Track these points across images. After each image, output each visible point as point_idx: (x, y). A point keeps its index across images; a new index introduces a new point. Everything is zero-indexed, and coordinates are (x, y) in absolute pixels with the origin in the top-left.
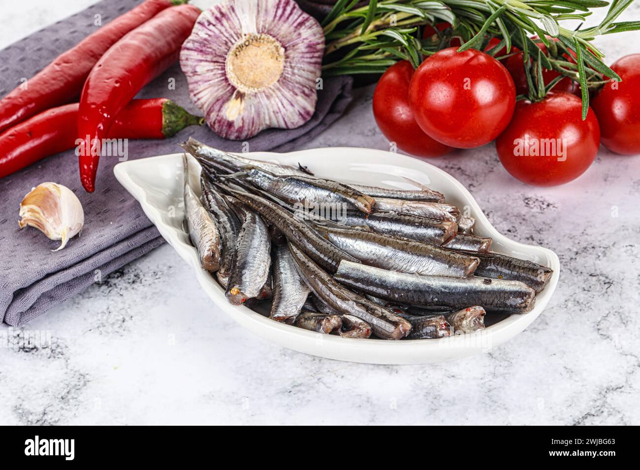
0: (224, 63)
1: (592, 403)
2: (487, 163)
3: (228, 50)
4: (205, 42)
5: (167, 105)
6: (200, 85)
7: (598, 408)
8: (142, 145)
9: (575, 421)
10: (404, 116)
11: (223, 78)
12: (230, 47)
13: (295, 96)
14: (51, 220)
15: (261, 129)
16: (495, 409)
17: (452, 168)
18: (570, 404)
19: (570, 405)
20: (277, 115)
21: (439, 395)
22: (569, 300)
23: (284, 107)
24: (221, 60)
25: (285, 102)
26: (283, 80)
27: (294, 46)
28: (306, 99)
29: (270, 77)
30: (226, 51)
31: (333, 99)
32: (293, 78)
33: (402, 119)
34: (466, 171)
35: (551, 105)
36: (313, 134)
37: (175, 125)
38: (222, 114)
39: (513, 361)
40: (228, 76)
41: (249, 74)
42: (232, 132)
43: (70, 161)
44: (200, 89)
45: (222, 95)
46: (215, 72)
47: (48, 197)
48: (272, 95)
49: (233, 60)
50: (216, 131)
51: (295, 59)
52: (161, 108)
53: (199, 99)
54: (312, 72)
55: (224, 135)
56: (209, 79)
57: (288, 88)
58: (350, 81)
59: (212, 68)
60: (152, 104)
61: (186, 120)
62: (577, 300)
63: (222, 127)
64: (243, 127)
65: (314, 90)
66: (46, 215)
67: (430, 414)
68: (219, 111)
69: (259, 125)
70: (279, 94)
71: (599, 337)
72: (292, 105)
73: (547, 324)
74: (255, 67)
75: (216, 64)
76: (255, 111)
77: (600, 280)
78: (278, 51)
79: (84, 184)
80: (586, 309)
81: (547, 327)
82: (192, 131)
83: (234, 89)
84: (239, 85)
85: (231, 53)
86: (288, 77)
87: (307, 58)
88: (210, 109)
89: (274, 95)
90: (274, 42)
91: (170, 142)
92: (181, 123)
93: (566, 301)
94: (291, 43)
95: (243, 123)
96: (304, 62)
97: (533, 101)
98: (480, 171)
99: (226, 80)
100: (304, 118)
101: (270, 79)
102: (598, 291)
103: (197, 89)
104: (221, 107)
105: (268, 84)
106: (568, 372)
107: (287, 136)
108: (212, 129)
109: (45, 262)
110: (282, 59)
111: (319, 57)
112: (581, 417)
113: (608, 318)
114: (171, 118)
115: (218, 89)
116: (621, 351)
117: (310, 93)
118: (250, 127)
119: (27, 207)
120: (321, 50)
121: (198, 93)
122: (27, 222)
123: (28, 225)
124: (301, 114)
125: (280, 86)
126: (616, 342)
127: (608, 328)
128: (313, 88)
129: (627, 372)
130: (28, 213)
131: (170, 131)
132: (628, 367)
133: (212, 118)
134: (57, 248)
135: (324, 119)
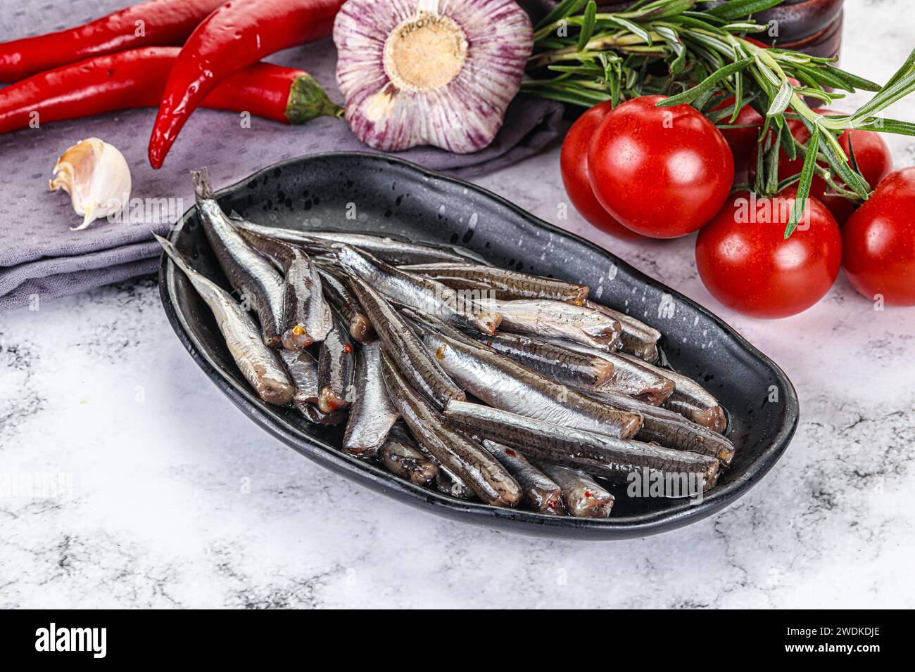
0: (384, 43)
3: (394, 27)
4: (368, 9)
5: (301, 81)
6: (348, 64)
11: (378, 62)
12: (397, 24)
13: (467, 110)
14: (80, 188)
15: (414, 142)
16: (526, 590)
17: (644, 259)
20: (438, 129)
21: (465, 551)
23: (448, 121)
24: (380, 37)
25: (451, 115)
26: (456, 85)
27: (482, 43)
28: (480, 119)
29: (440, 77)
30: (391, 27)
31: (529, 128)
32: (471, 85)
34: (659, 268)
36: (488, 167)
37: (303, 110)
40: (385, 62)
41: (414, 66)
42: (371, 137)
44: (348, 68)
45: (370, 85)
46: (370, 51)
47: (88, 157)
48: (435, 101)
49: (397, 42)
50: (354, 130)
51: (481, 61)
52: (292, 82)
53: (343, 82)
54: (501, 85)
55: (362, 139)
56: (361, 58)
57: (459, 96)
58: (559, 110)
59: (367, 45)
60: (284, 76)
61: (322, 107)
63: (360, 127)
64: (386, 133)
65: (498, 110)
66: (78, 179)
68: (360, 104)
69: (411, 137)
70: (445, 102)
71: (712, 532)
72: (459, 121)
74: (424, 58)
75: (373, 41)
76: (407, 117)
78: (458, 44)
79: (150, 155)
82: (329, 124)
83: (387, 79)
84: (395, 77)
85: (395, 31)
86: (464, 83)
87: (498, 63)
88: (351, 99)
89: (438, 102)
90: (457, 31)
91: (293, 130)
92: (314, 109)
94: (480, 38)
95: (387, 129)
96: (492, 67)
98: (679, 273)
99: (381, 65)
100: (473, 142)
101: (439, 80)
103: (344, 69)
104: (363, 99)
105: (434, 85)
106: (647, 566)
107: (450, 160)
108: (350, 125)
109: (48, 240)
110: (463, 57)
111: (517, 66)
113: (738, 513)
114: (300, 99)
115: (368, 75)
116: (730, 559)
117: (490, 111)
118: (396, 136)
119: (66, 164)
120: (524, 58)
121: (344, 74)
122: (60, 184)
123: (61, 188)
124: (469, 136)
125: (450, 91)
126: (731, 546)
127: (730, 525)
128: (497, 106)
129: (723, 588)
130: (63, 173)
131: (295, 115)
132: (728, 583)
133: (351, 110)
134: (78, 226)
135: (508, 152)
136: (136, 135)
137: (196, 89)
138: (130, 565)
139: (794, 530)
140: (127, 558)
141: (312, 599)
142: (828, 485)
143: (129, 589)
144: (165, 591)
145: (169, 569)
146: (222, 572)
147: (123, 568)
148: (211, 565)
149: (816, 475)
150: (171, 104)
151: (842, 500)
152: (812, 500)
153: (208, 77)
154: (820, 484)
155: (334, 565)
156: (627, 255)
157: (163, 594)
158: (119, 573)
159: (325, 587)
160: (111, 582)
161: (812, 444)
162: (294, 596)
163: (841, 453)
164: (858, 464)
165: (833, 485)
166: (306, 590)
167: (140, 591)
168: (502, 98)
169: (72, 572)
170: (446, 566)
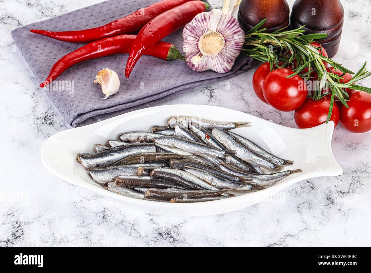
0: (199, 39)
1: (279, 239)
3: (202, 35)
4: (194, 28)
5: (172, 48)
6: (187, 44)
7: (281, 242)
8: (157, 61)
11: (197, 45)
12: (203, 34)
13: (224, 62)
14: (105, 86)
15: (206, 69)
16: (241, 229)
17: (277, 112)
18: (271, 236)
20: (214, 67)
22: (294, 190)
23: (218, 65)
24: (198, 38)
25: (219, 63)
26: (221, 54)
27: (229, 41)
28: (228, 64)
29: (216, 51)
30: (201, 34)
31: (242, 65)
32: (225, 54)
34: (282, 116)
36: (229, 77)
37: (172, 57)
38: (191, 60)
39: (259, 209)
40: (199, 45)
41: (208, 47)
42: (193, 68)
44: (187, 46)
45: (194, 52)
46: (194, 42)
47: (107, 76)
48: (214, 58)
49: (203, 39)
50: (188, 65)
51: (229, 46)
52: (169, 48)
53: (185, 50)
54: (234, 53)
55: (190, 68)
56: (191, 44)
57: (222, 57)
58: (251, 61)
59: (193, 40)
60: (166, 46)
61: (178, 57)
63: (190, 65)
64: (198, 68)
65: (233, 61)
66: (104, 83)
68: (190, 58)
70: (217, 59)
71: (297, 210)
72: (221, 65)
74: (211, 45)
75: (195, 39)
76: (205, 63)
77: (310, 185)
78: (222, 41)
79: (125, 74)
80: (298, 197)
82: (180, 61)
83: (199, 51)
84: (202, 50)
85: (202, 36)
86: (223, 53)
87: (234, 47)
88: (187, 56)
89: (215, 59)
90: (222, 37)
91: (169, 63)
92: (175, 57)
93: (292, 190)
94: (229, 40)
95: (198, 66)
96: (232, 48)
99: (198, 46)
100: (225, 71)
101: (215, 52)
102: (307, 190)
104: (192, 57)
105: (214, 54)
106: (277, 222)
107: (217, 75)
109: (95, 104)
110: (223, 45)
111: (240, 48)
112: (272, 244)
113: (304, 204)
114: (172, 54)
115: (193, 49)
116: (302, 220)
117: (231, 62)
118: (201, 69)
119: (99, 76)
120: (242, 45)
121: (185, 47)
122: (97, 82)
123: (98, 83)
124: (224, 69)
125: (219, 56)
126: (302, 216)
127: (302, 208)
128: (233, 60)
129: (300, 230)
130: (99, 78)
131: (170, 59)
132: (301, 228)
133: (188, 60)
134: (104, 98)
135: (235, 72)
136: (120, 63)
137: (140, 53)
138: (124, 219)
139: (321, 211)
140: (123, 216)
141: (178, 232)
142: (332, 196)
143: (124, 227)
144: (135, 228)
145: (135, 220)
146: (151, 222)
147: (122, 220)
148: (148, 219)
149: (328, 192)
150: (132, 57)
151: (336, 201)
152: (327, 201)
153: (143, 49)
154: (330, 195)
155: (184, 220)
156: (272, 110)
157: (134, 229)
158: (121, 222)
159: (182, 228)
160: (118, 225)
161: (327, 181)
162: (172, 231)
163: (336, 185)
164: (342, 189)
165: (334, 196)
166: (176, 229)
167: (127, 228)
168: (235, 57)
169: (107, 221)
170: (217, 221)
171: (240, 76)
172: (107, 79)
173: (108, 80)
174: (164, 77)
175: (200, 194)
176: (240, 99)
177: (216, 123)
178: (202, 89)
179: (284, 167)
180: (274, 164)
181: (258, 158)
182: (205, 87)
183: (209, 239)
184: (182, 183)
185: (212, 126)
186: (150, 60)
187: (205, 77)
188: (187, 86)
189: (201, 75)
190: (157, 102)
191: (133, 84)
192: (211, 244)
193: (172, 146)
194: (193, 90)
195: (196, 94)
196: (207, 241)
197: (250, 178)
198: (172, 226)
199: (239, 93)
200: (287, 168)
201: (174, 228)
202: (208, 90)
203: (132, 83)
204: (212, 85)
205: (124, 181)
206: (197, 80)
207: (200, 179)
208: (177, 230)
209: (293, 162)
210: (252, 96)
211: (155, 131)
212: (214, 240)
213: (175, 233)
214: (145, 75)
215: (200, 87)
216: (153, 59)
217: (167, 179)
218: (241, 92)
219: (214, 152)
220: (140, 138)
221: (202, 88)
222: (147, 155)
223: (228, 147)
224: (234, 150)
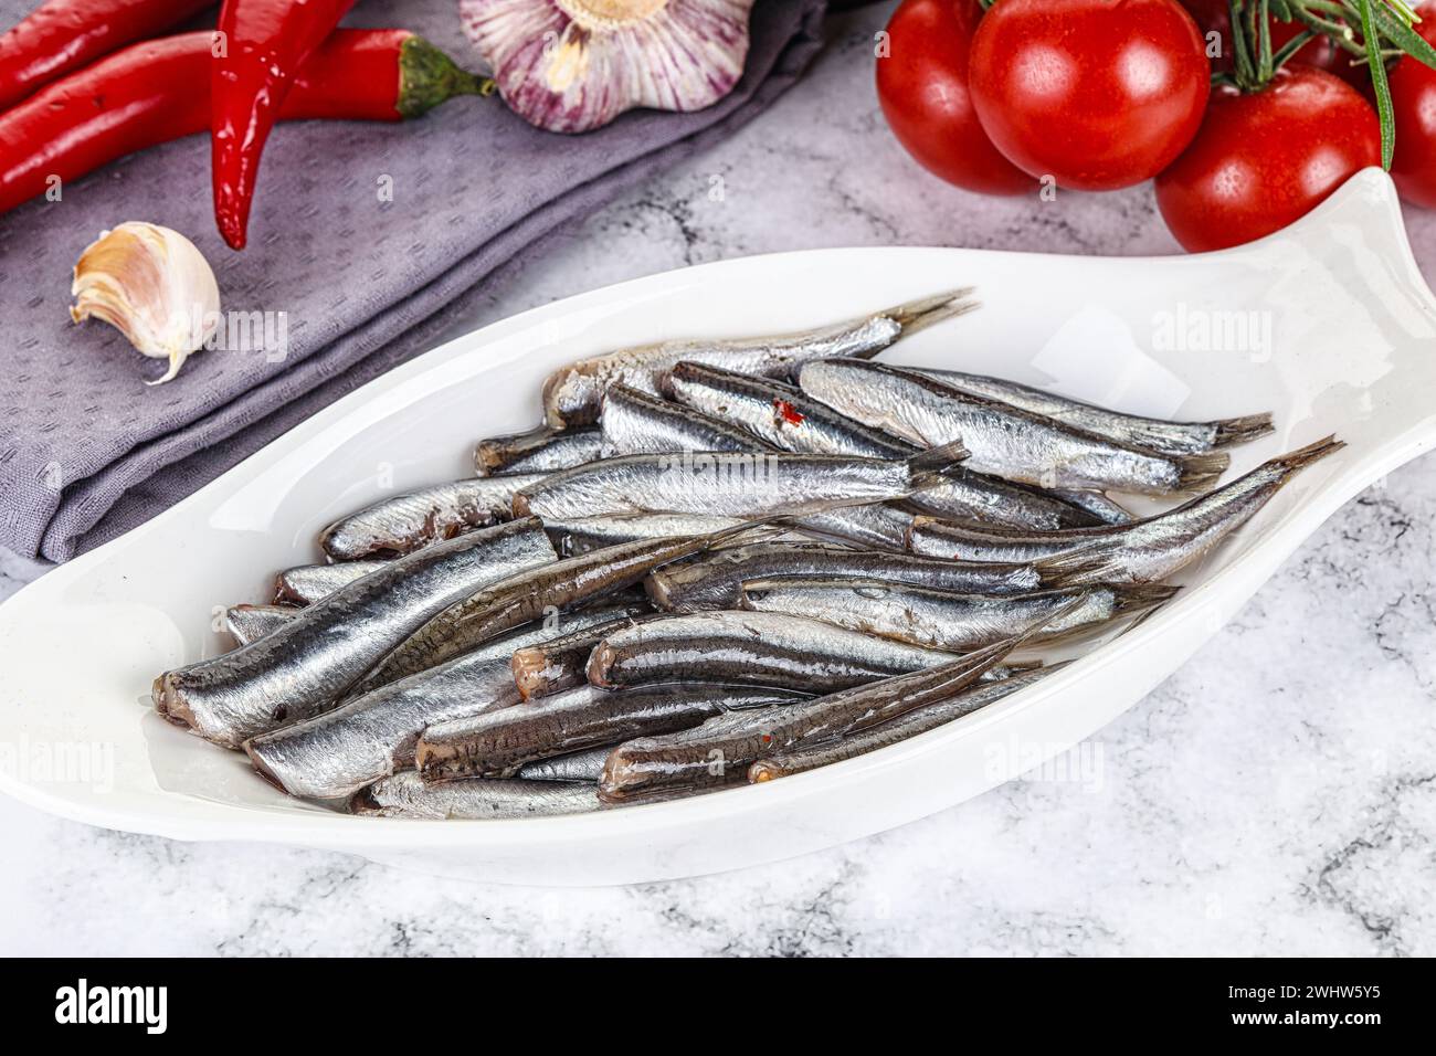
1: (1365, 815)
2: (1125, 214)
5: (411, 47)
6: (487, 5)
7: (1380, 828)
8: (350, 134)
9: (1328, 858)
10: (949, 107)
13: (703, 43)
14: (145, 313)
15: (621, 108)
16: (1150, 823)
17: (1047, 222)
18: (1315, 812)
19: (1318, 818)
20: (659, 81)
22: (1311, 559)
23: (676, 65)
25: (679, 53)
26: (678, 5)
28: (723, 49)
31: (782, 46)
33: (946, 112)
34: (1077, 232)
35: (1287, 101)
36: (735, 121)
37: (425, 94)
38: (537, 75)
39: (1190, 701)
42: (556, 116)
43: (186, 166)
44: (488, 14)
45: (538, 32)
47: (138, 258)
48: (650, 38)
50: (521, 110)
52: (398, 53)
53: (483, 36)
55: (538, 122)
57: (686, 22)
58: (820, 5)
60: (376, 41)
61: (452, 83)
62: (1330, 560)
63: (535, 105)
64: (583, 106)
65: (744, 27)
66: (134, 301)
67: (1007, 830)
68: (531, 67)
69: (618, 103)
70: (668, 36)
71: (1379, 652)
72: (693, 61)
73: (1264, 615)
76: (611, 73)
77: (1381, 515)
79: (222, 229)
80: (1350, 585)
81: (1263, 621)
82: (462, 107)
83: (566, 19)
84: (577, 12)
88: (510, 62)
89: (655, 37)
91: (413, 131)
92: (441, 90)
93: (1306, 562)
95: (583, 100)
97: (1243, 90)
98: (1111, 233)
100: (717, 90)
101: (648, 2)
102: (1378, 543)
103: (481, 14)
104: (535, 59)
105: (644, 12)
106: (1311, 735)
107: (679, 127)
108: (511, 106)
109: (132, 414)
112: (1342, 849)
113: (1400, 610)
114: (419, 79)
115: (531, 17)
117: (733, 35)
118: (598, 108)
119: (90, 277)
121: (481, 23)
122: (89, 311)
123: (91, 315)
124: (710, 82)
125: (671, 16)
126: (1420, 668)
127: (1401, 633)
128: (741, 23)
131: (415, 106)
133: (513, 82)
134: (158, 377)
135: (758, 90)
136: (164, 197)
137: (267, 101)
140: (512, 939)
141: (839, 933)
145: (589, 940)
146: (675, 924)
148: (650, 916)
150: (233, 138)
155: (841, 865)
156: (1017, 219)
159: (848, 908)
162: (809, 936)
166: (823, 920)
168: (743, 9)
170: (1010, 817)
171: (785, 106)
172: (146, 272)
173: (156, 277)
174: (422, 199)
175: (886, 700)
176: (838, 211)
177: (795, 341)
178: (626, 216)
179: (1228, 456)
180: (1173, 460)
181: (1086, 449)
182: (635, 201)
183: (1014, 922)
184: (766, 670)
185: (782, 359)
186: (311, 141)
187: (626, 147)
188: (560, 213)
189: (604, 140)
190: (435, 329)
191: (273, 277)
192: (1040, 942)
193: (626, 507)
194: (583, 232)
195: (607, 243)
196: (1008, 932)
197: (1094, 557)
198: (794, 909)
199: (820, 184)
200: (1244, 459)
201: (810, 915)
202: (656, 211)
203: (266, 272)
204: (665, 182)
205: (461, 749)
206: (596, 169)
207: (845, 629)
208: (829, 927)
209: (1268, 415)
210: (887, 180)
211: (498, 462)
212: (1045, 918)
213: (823, 941)
214: (317, 218)
215: (614, 206)
216: (321, 131)
217: (683, 672)
218: (828, 176)
219: (852, 478)
220: (437, 518)
221: (621, 208)
222: (529, 585)
223: (913, 436)
224: (951, 444)
